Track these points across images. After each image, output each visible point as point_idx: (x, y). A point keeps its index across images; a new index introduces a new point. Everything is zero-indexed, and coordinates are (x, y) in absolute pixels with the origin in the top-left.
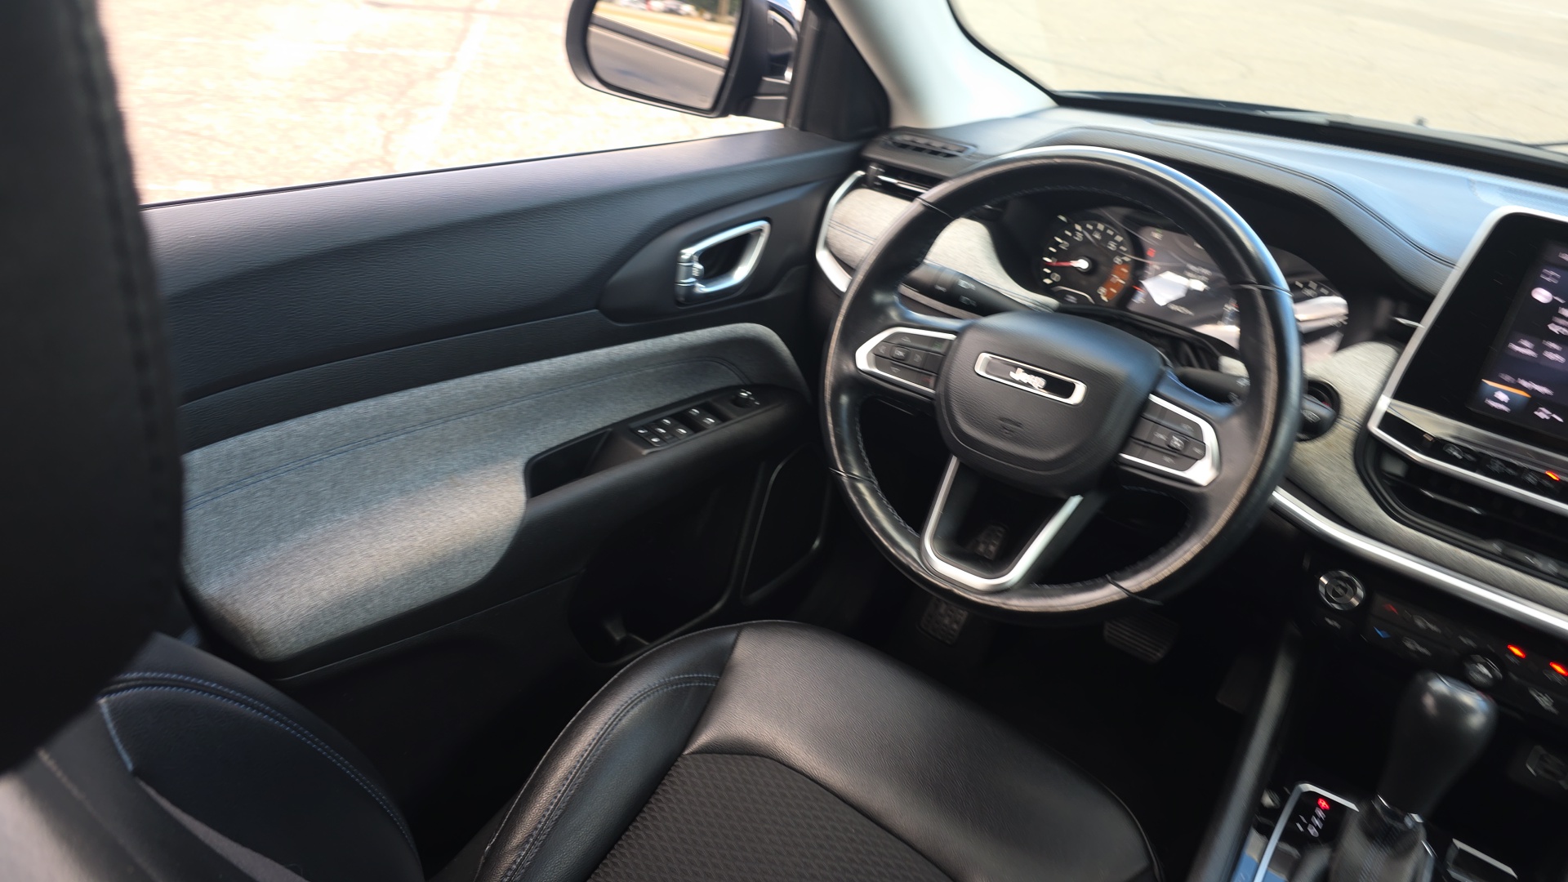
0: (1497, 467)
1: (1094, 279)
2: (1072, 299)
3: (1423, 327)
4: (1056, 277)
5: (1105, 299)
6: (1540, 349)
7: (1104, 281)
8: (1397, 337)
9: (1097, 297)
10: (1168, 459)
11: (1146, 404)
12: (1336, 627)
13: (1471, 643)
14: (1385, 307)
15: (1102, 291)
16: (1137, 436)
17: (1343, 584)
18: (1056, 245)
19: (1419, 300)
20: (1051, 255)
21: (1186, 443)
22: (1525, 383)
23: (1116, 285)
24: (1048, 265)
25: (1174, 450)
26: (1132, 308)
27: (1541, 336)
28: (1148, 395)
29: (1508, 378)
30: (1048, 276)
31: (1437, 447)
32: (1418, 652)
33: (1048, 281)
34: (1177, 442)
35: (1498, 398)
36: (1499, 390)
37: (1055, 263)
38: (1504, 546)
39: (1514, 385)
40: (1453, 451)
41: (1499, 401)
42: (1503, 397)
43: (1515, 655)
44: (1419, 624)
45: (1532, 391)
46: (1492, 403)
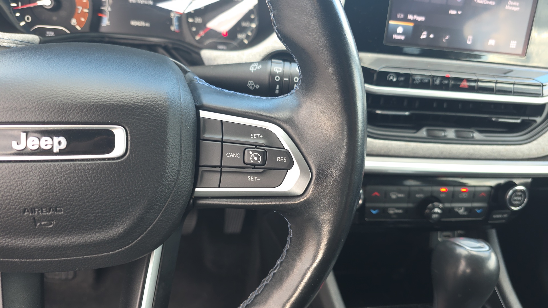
1: (63, 13)
2: (51, 34)
4: (28, 18)
5: (78, 28)
7: (72, 13)
9: (72, 28)
10: (251, 178)
13: (422, 196)
15: (74, 22)
16: (202, 163)
21: (264, 154)
22: (410, 17)
23: (83, 14)
24: (15, 10)
25: (254, 166)
26: (102, 30)
28: (198, 114)
29: (400, 16)
30: (22, 19)
33: (22, 24)
34: (252, 157)
35: (398, 32)
36: (398, 26)
37: (22, 5)
38: (428, 131)
39: (405, 19)
40: (391, 78)
41: (399, 34)
42: (400, 30)
43: (443, 192)
44: (394, 196)
45: (414, 21)
46: (395, 37)
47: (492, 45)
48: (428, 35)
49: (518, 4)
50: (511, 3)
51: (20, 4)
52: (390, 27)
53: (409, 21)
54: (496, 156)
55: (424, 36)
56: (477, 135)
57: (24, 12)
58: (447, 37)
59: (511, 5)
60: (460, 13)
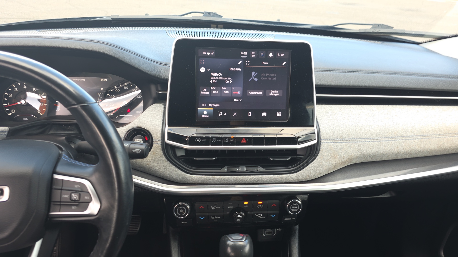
0: (214, 141)
2: (26, 119)
3: (168, 92)
4: (13, 111)
5: (41, 114)
6: (210, 91)
8: (161, 99)
9: (38, 115)
11: (52, 180)
12: (185, 224)
13: (232, 207)
14: (153, 88)
15: (39, 111)
17: (182, 208)
18: (7, 96)
19: (163, 83)
20: (6, 102)
22: (210, 105)
23: (44, 107)
24: (7, 107)
25: (75, 201)
27: (209, 86)
28: (52, 176)
29: (204, 105)
30: (9, 112)
31: (192, 141)
32: (216, 219)
33: (10, 114)
34: (75, 196)
35: (204, 113)
36: (204, 110)
37: (10, 105)
38: (228, 168)
39: (208, 107)
40: (198, 140)
41: (205, 115)
42: (205, 112)
43: (246, 205)
44: (213, 208)
45: (213, 107)
46: (203, 116)
47: (265, 116)
48: (223, 114)
49: (277, 92)
50: (272, 91)
51: (9, 103)
52: (198, 111)
53: (210, 107)
54: (274, 181)
55: (221, 114)
56: (261, 169)
57: (11, 108)
58: (235, 114)
59: (272, 93)
60: (240, 100)
